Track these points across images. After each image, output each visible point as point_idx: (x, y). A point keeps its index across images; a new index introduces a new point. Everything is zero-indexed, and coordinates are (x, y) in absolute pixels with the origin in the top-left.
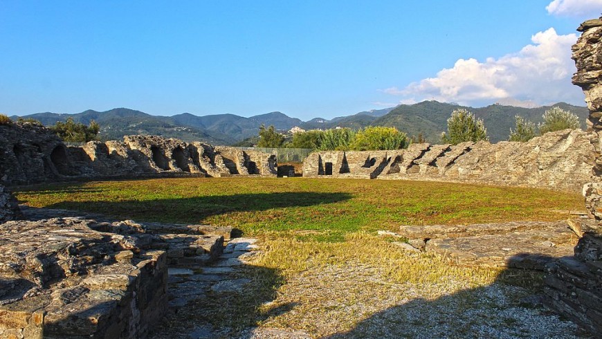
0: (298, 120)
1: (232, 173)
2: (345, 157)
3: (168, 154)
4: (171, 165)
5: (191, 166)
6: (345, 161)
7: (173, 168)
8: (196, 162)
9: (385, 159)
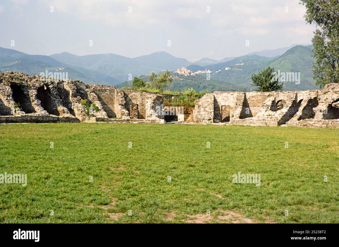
0: (185, 61)
1: (110, 117)
2: (245, 99)
3: (33, 93)
4: (36, 108)
5: (61, 108)
6: (245, 104)
7: (40, 111)
8: (67, 104)
9: (294, 102)
